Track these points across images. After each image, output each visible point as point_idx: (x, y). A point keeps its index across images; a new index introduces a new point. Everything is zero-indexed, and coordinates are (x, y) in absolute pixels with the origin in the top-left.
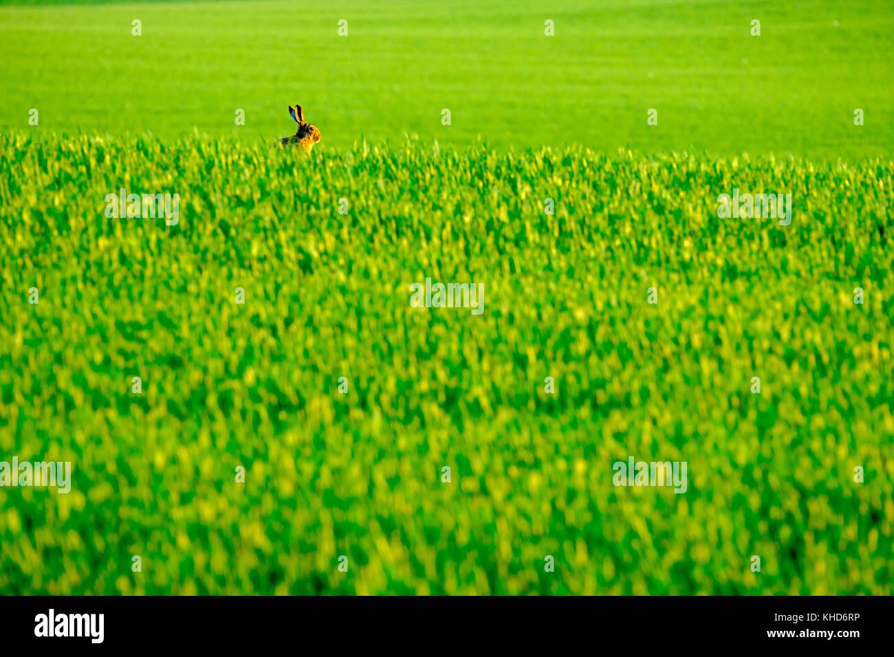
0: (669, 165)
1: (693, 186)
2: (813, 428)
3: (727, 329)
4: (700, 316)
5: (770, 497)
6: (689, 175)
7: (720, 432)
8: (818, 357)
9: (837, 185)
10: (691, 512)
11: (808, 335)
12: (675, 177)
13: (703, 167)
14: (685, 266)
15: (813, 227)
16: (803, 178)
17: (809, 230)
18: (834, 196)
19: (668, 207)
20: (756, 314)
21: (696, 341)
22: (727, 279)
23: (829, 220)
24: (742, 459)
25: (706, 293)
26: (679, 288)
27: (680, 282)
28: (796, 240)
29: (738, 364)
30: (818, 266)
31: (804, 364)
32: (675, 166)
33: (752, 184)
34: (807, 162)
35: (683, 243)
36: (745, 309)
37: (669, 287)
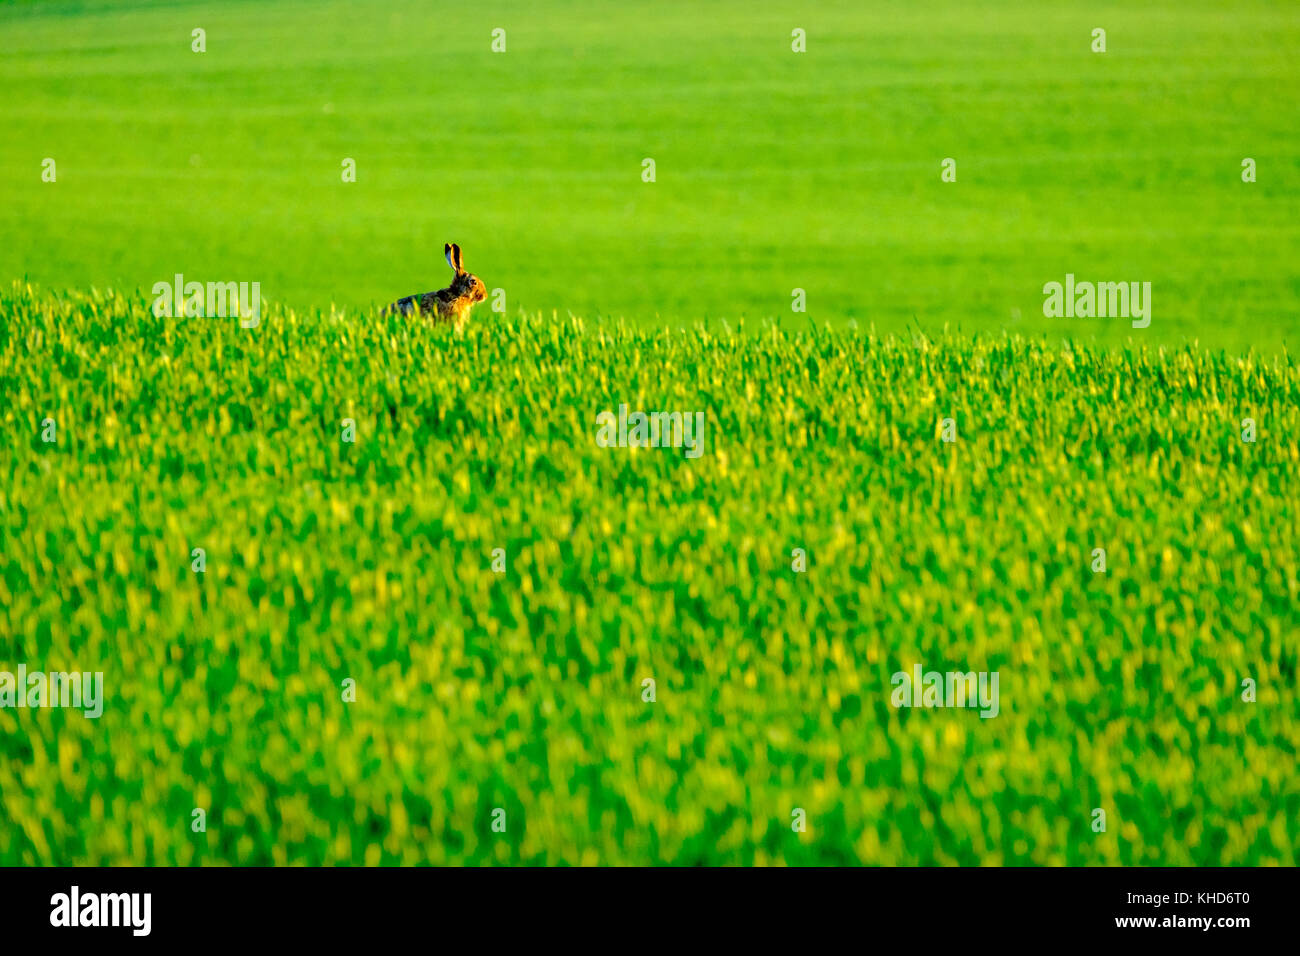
0: (85, 307)
1: (120, 338)
2: (289, 694)
3: (167, 548)
4: (127, 530)
5: (224, 795)
6: (116, 322)
7: (155, 697)
8: (299, 593)
9: (331, 343)
10: (108, 812)
11: (284, 559)
12: (94, 325)
13: (137, 312)
14: (105, 455)
15: (293, 401)
16: (281, 331)
17: (287, 406)
18: (324, 358)
19: (83, 369)
20: (211, 524)
21: (121, 566)
22: (168, 477)
23: (317, 392)
24: (184, 737)
25: (136, 494)
26: (97, 487)
27: (99, 478)
28: (270, 422)
29: (181, 602)
30: (299, 460)
31: (277, 599)
32: (94, 308)
33: (206, 338)
34: (286, 308)
35: (104, 421)
36: (193, 520)
37: (83, 485)
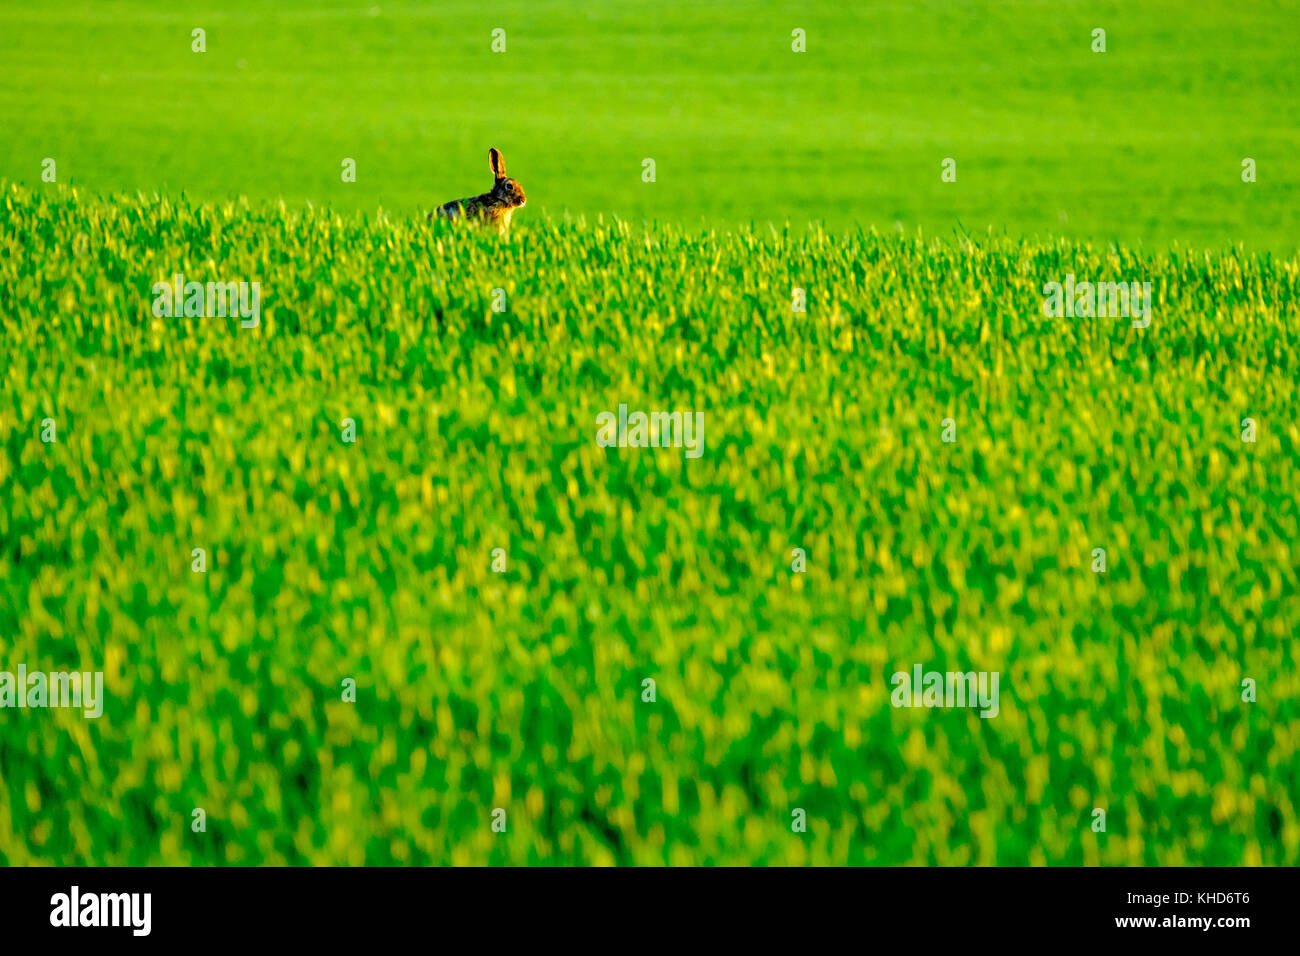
0: (131, 211)
1: (166, 242)
2: (335, 599)
3: (213, 452)
4: (173, 433)
5: (271, 697)
6: (161, 226)
7: (200, 602)
8: (345, 497)
9: (376, 247)
10: (154, 717)
11: (330, 464)
12: (140, 228)
13: (183, 216)
14: (152, 359)
15: (339, 305)
16: (327, 235)
17: (333, 311)
18: (370, 262)
19: (130, 272)
20: (255, 430)
21: (168, 466)
22: (214, 380)
23: (363, 297)
24: (231, 641)
25: (182, 399)
26: (143, 391)
27: (145, 382)
28: (316, 326)
29: (227, 505)
30: (346, 363)
31: (324, 504)
32: (140, 212)
33: (251, 241)
34: (332, 212)
35: (150, 325)
36: (239, 424)
37: (129, 389)
